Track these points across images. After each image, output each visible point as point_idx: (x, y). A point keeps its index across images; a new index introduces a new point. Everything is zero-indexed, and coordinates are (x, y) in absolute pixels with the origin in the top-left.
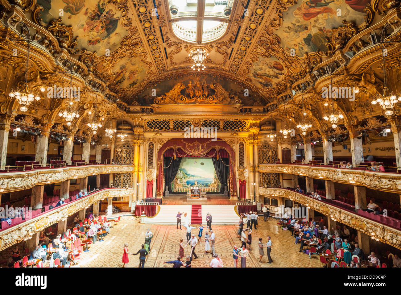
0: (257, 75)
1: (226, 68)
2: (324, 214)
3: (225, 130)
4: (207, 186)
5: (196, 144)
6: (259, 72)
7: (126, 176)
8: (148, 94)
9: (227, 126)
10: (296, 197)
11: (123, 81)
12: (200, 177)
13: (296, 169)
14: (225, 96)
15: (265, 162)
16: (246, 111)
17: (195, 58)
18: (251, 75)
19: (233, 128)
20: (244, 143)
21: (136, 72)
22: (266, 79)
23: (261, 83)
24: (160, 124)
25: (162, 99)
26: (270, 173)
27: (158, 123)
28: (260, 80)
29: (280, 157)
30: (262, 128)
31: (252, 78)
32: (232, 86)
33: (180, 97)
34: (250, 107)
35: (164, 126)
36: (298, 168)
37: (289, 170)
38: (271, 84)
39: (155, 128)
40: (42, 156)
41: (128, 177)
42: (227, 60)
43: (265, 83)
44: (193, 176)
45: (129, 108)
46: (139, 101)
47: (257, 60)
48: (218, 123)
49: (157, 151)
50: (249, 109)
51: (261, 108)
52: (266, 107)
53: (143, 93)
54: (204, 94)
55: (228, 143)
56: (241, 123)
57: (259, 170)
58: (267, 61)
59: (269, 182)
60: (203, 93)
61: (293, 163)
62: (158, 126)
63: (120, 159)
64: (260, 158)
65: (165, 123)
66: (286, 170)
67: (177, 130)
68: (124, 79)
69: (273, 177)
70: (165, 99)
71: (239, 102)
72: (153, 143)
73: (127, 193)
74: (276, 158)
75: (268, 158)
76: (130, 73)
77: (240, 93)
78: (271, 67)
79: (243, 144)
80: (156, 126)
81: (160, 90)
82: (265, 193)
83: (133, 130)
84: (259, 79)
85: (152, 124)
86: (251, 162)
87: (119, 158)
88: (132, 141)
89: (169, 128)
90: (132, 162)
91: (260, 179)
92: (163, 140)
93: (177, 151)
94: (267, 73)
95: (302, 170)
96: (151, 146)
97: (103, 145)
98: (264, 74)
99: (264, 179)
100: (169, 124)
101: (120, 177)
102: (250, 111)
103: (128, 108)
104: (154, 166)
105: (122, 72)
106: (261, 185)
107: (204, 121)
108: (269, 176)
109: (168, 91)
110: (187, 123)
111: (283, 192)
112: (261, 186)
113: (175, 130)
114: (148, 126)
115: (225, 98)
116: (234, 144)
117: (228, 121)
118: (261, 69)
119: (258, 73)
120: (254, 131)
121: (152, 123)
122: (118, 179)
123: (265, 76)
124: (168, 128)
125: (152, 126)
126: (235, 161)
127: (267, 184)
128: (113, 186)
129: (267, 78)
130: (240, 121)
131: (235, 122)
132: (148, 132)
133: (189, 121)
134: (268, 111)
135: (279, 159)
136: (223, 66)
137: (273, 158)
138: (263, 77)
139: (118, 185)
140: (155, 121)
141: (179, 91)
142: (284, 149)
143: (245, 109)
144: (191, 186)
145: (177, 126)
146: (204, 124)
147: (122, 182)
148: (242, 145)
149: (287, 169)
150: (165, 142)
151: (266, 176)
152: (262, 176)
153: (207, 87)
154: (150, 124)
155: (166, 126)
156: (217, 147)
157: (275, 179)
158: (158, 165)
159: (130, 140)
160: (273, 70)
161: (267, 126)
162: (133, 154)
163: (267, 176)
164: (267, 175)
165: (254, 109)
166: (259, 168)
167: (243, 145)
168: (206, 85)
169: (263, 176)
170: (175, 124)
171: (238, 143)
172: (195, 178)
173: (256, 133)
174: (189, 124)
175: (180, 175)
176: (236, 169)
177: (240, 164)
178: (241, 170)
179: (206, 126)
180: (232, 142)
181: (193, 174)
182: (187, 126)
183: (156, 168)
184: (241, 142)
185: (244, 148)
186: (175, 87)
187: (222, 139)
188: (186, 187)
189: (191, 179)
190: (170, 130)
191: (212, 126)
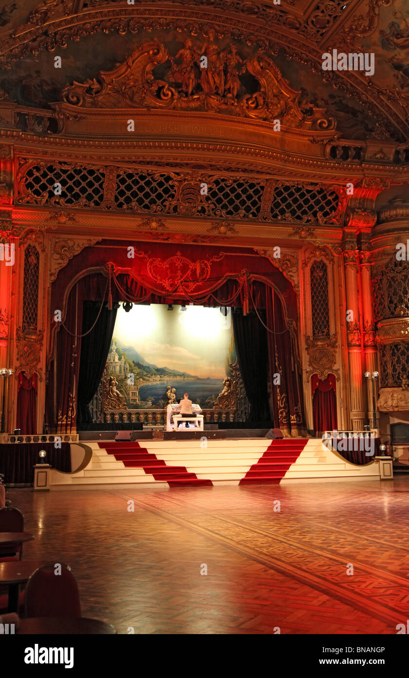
3: (275, 216)
5: (179, 264)
9: (283, 206)
12: (183, 375)
14: (286, 104)
16: (346, 154)
19: (299, 213)
20: (327, 262)
25: (89, 90)
27: (64, 176)
28: (402, 55)
30: (385, 215)
33: (154, 88)
34: (358, 144)
35: (84, 190)
39: (51, 195)
44: (161, 372)
48: (257, 191)
49: (49, 280)
50: (355, 148)
51: (390, 151)
52: (402, 147)
54: (228, 86)
55: (277, 265)
56: (324, 197)
64: (381, 303)
65: (90, 178)
67: (125, 207)
70: (99, 91)
71: (329, 125)
72: (39, 250)
79: (324, 265)
82: (402, 404)
85: (44, 181)
89: (101, 198)
91: (385, 365)
92: (70, 244)
93: (115, 280)
96: (32, 259)
99: (398, 362)
100: (101, 185)
102: (359, 155)
104: (40, 326)
107: (217, 182)
109: (112, 67)
110: (161, 184)
112: (386, 387)
113: (120, 206)
114: (30, 185)
116: (294, 269)
117: (287, 189)
120: (361, 224)
121: (45, 175)
124: (96, 198)
126: (297, 320)
130: (321, 191)
131: (308, 191)
132: (29, 206)
140: (57, 167)
141: (149, 69)
143: (343, 147)
144: (155, 404)
145: (128, 194)
148: (320, 268)
150: (77, 251)
152: (388, 354)
154: (37, 180)
155: (90, 191)
156: (244, 277)
165: (371, 149)
166: (379, 333)
167: (324, 268)
169: (394, 355)
170: (122, 187)
171: (305, 264)
172: (166, 378)
173: (366, 232)
174: (166, 191)
175: (118, 368)
176: (303, 345)
177: (315, 327)
178: (319, 343)
179: (219, 201)
180: (289, 260)
181: (160, 366)
182: (159, 196)
183: (45, 334)
184: (319, 260)
185: (326, 279)
186: (136, 55)
187: (257, 253)
188: (136, 407)
189: (155, 381)
190: (103, 204)
191: (237, 202)
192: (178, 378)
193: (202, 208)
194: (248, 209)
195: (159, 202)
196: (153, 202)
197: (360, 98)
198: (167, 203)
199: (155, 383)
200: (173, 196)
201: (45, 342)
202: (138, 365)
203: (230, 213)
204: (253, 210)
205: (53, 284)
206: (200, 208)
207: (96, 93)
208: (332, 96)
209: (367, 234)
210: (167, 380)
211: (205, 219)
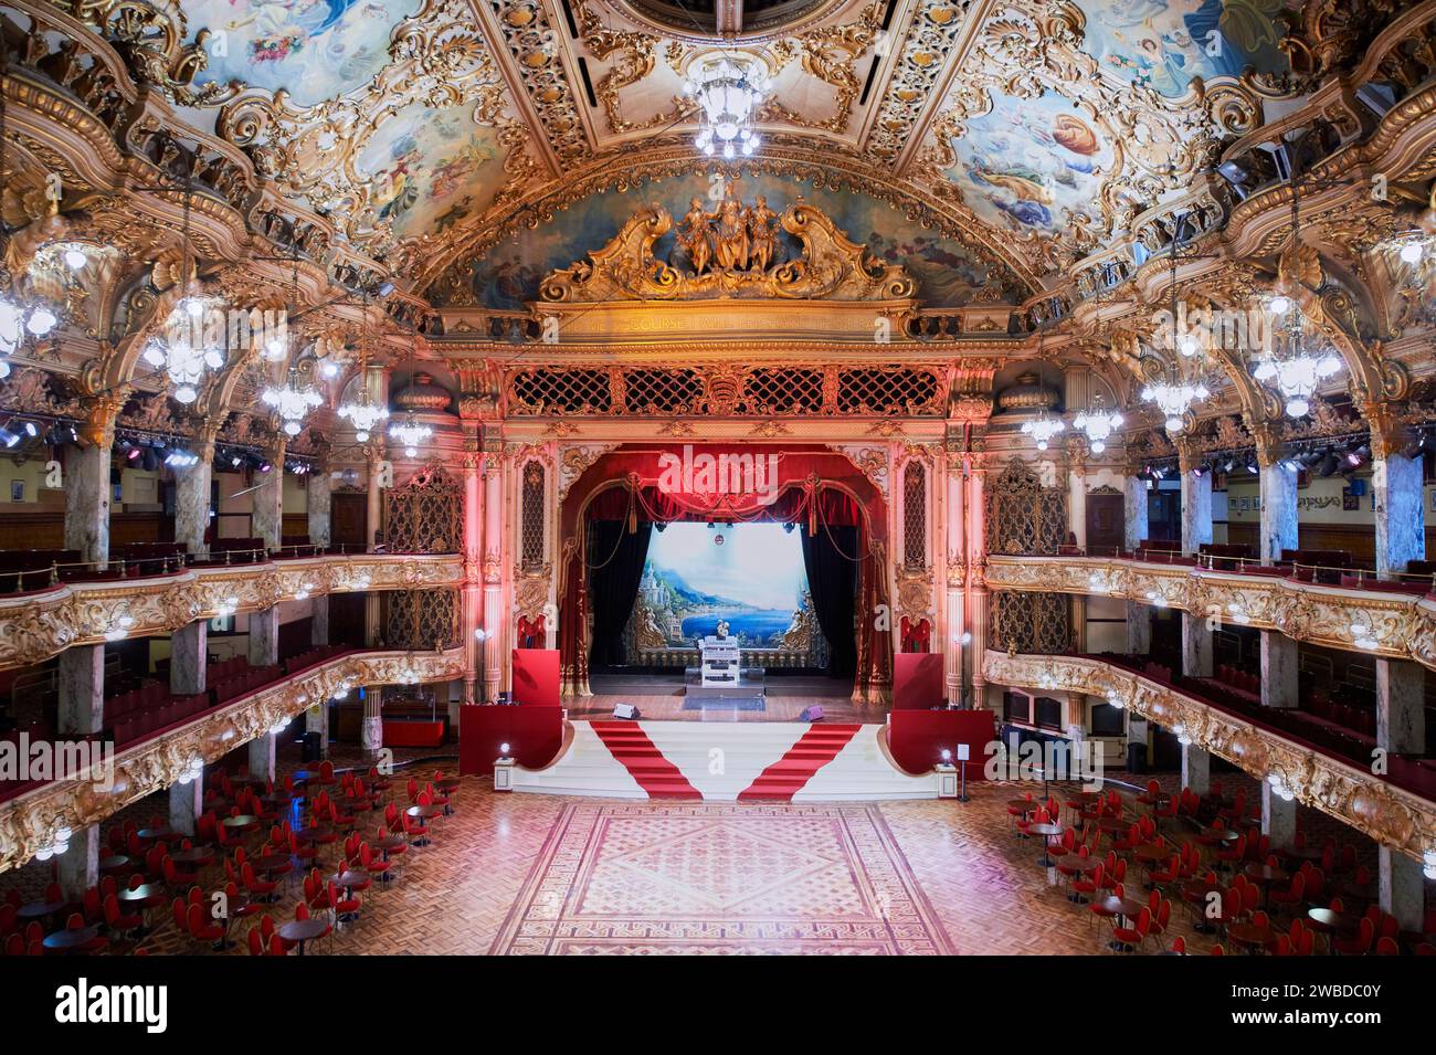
0: (986, 171)
1: (849, 140)
2: (1246, 767)
3: (845, 408)
4: (766, 642)
6: (995, 157)
7: (434, 604)
8: (517, 258)
9: (855, 394)
10: (1138, 696)
11: (406, 207)
12: (738, 605)
13: (1143, 581)
14: (844, 265)
15: (1014, 545)
16: (934, 327)
17: (713, 103)
18: (960, 171)
19: (879, 402)
20: (925, 465)
21: (459, 167)
22: (1025, 189)
23: (1001, 205)
24: (568, 387)
25: (576, 277)
26: (1031, 595)
27: (559, 380)
28: (1000, 193)
29: (1077, 524)
30: (1006, 401)
31: (966, 184)
32: (879, 219)
33: (652, 270)
34: (952, 313)
35: (586, 394)
36: (1150, 575)
37: (1111, 581)
38: (1045, 211)
39: (547, 402)
40: (90, 527)
41: (440, 604)
42: (856, 104)
43: (1019, 208)
44: (710, 601)
45: (438, 320)
46: (477, 286)
47: (982, 108)
48: (814, 380)
49: (558, 499)
50: (948, 318)
51: (1002, 318)
52: (1021, 311)
53: (494, 252)
54: (754, 254)
55: (858, 466)
56: (914, 380)
57: (988, 580)
58: (1025, 113)
59: (1027, 629)
60: (750, 250)
61: (1130, 551)
62: (561, 394)
63: (408, 531)
64: (990, 532)
65: (592, 380)
66: (1100, 581)
67: (638, 410)
68: (412, 199)
69: (1045, 608)
70: (588, 277)
71: (906, 289)
72: (544, 464)
73: (438, 672)
74: (1060, 531)
75: (1028, 532)
76: (436, 172)
77: (910, 251)
78: (1043, 140)
79: (921, 467)
80: (554, 394)
81: (567, 240)
82: (1008, 676)
83: (456, 414)
84: (993, 188)
85: (536, 387)
86: (956, 545)
87: (401, 530)
88: (453, 458)
89: (608, 401)
90: (454, 545)
91: (992, 618)
92: (584, 452)
93: (641, 497)
94: (1030, 164)
95: (1164, 582)
96: (534, 479)
97: (336, 475)
98: (1015, 167)
99: (1007, 617)
100: (606, 386)
101: (409, 605)
102: (954, 327)
103: (434, 319)
104: (546, 559)
105: (402, 169)
106: (994, 640)
107: (756, 373)
108: (1027, 607)
109: (601, 245)
110: (682, 380)
111: (1085, 670)
112: (992, 648)
113: (634, 408)
114: (520, 393)
115: (844, 275)
116: (882, 471)
117: (856, 373)
118: (1000, 147)
119: (988, 163)
120: (970, 414)
121: (536, 380)
122: (402, 615)
123: (1019, 175)
124: (602, 402)
125: (538, 394)
126: (886, 541)
127: (1019, 640)
128: (382, 644)
129: (1028, 183)
130: (908, 373)
131: (890, 375)
132: (522, 417)
133: (690, 373)
134: (1032, 328)
135: (1073, 536)
136: (838, 131)
137: (1048, 531)
138: (1012, 183)
139: (402, 638)
140: (549, 370)
141: (647, 244)
142: (1095, 490)
143: (929, 319)
145: (642, 394)
146: (755, 386)
147: (417, 625)
148: (915, 473)
149: (1104, 576)
150: (592, 460)
151: (1013, 607)
152: (997, 603)
153: (770, 224)
154: (528, 386)
155: (594, 394)
156: (811, 484)
157: (1052, 619)
158: (564, 554)
159: (445, 455)
160: (1054, 151)
161: (1025, 392)
162: (459, 510)
163: (1020, 606)
164: (1020, 601)
165: (973, 318)
166: (988, 571)
167: (920, 472)
168: (761, 215)
169: (1001, 606)
170: (634, 386)
171: (898, 464)
172: (716, 609)
173: (978, 423)
174: (691, 387)
175: (656, 598)
176: (892, 576)
177: (907, 553)
178: (910, 577)
179: (764, 394)
180: (874, 459)
181: (709, 594)
182: (683, 394)
183: (554, 567)
184: (915, 460)
185: (923, 488)
186: (632, 226)
187: (830, 450)
188: (679, 645)
189: (702, 613)
190: (611, 410)
191: (789, 394)
192: (733, 609)
193: (741, 404)
194: (805, 402)
195: (683, 401)
196: (675, 401)
197: (962, 239)
198: (693, 401)
199: (702, 615)
200: (700, 393)
201: (554, 576)
202: (681, 592)
203: (780, 408)
204: (813, 401)
205: (564, 503)
206: (737, 406)
207: (585, 279)
208: (919, 241)
209: (981, 427)
210: (718, 612)
211: (745, 419)
